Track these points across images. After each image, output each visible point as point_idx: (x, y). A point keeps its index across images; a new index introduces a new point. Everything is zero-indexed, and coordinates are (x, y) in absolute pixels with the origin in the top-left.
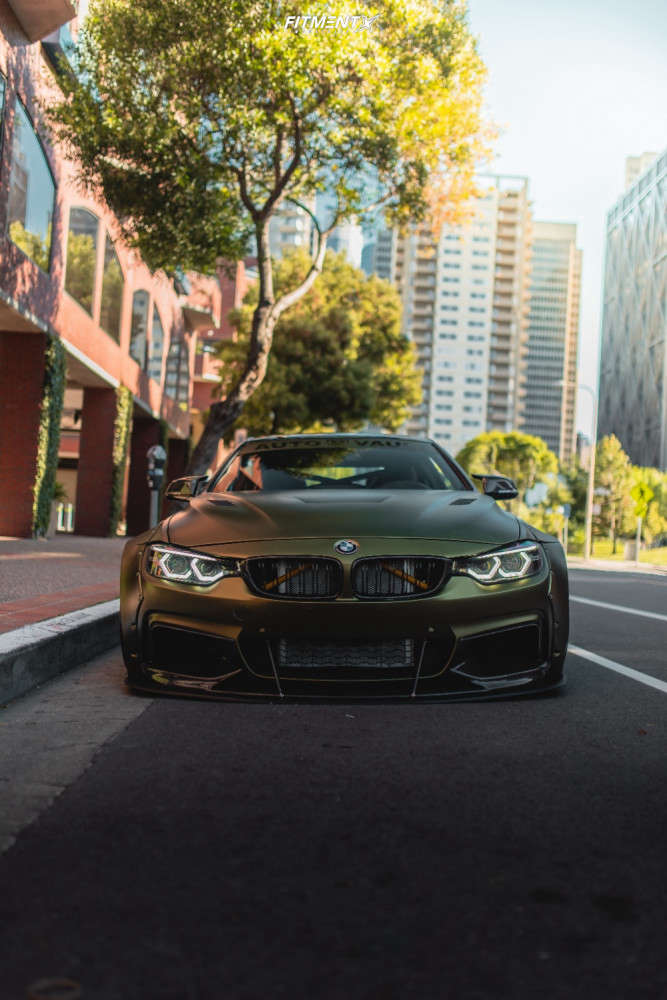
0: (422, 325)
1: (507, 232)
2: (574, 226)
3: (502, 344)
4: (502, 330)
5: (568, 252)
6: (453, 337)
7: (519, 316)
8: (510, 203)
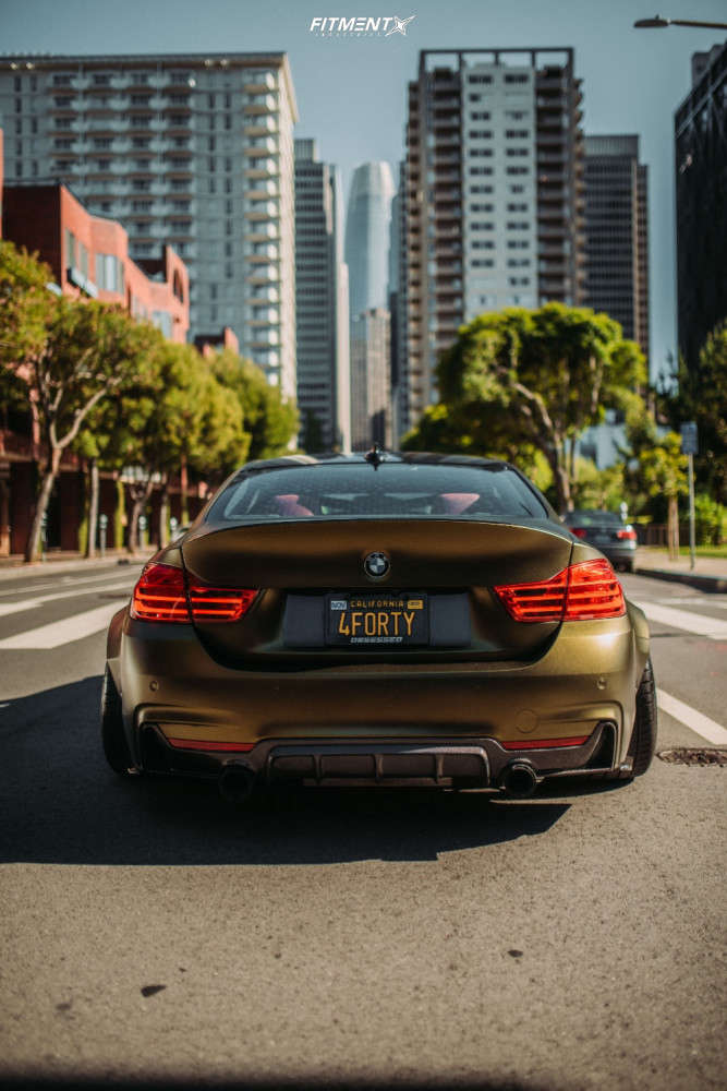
0: (448, 252)
1: (549, 122)
2: (633, 140)
3: (555, 269)
4: (552, 250)
5: (629, 169)
6: (489, 263)
7: (573, 229)
8: (550, 84)
